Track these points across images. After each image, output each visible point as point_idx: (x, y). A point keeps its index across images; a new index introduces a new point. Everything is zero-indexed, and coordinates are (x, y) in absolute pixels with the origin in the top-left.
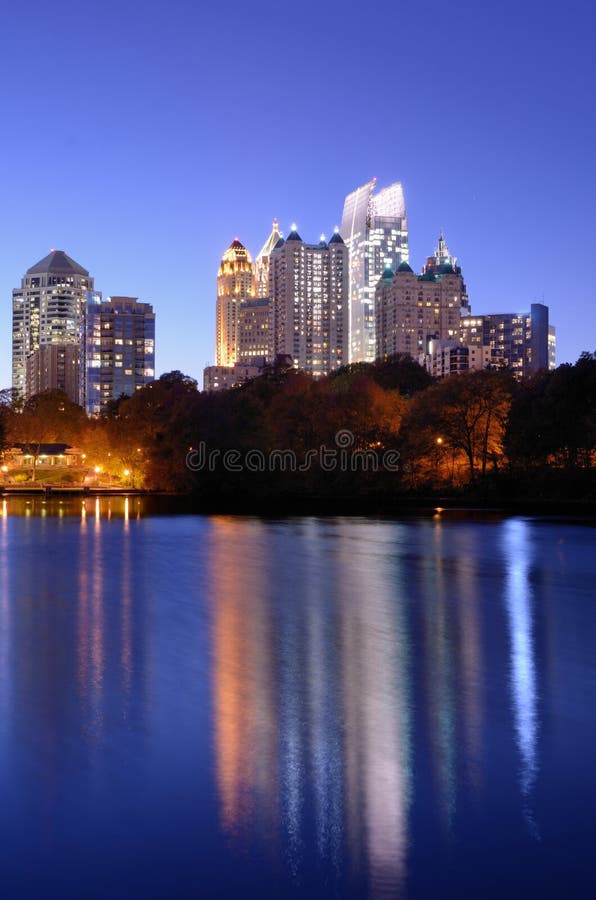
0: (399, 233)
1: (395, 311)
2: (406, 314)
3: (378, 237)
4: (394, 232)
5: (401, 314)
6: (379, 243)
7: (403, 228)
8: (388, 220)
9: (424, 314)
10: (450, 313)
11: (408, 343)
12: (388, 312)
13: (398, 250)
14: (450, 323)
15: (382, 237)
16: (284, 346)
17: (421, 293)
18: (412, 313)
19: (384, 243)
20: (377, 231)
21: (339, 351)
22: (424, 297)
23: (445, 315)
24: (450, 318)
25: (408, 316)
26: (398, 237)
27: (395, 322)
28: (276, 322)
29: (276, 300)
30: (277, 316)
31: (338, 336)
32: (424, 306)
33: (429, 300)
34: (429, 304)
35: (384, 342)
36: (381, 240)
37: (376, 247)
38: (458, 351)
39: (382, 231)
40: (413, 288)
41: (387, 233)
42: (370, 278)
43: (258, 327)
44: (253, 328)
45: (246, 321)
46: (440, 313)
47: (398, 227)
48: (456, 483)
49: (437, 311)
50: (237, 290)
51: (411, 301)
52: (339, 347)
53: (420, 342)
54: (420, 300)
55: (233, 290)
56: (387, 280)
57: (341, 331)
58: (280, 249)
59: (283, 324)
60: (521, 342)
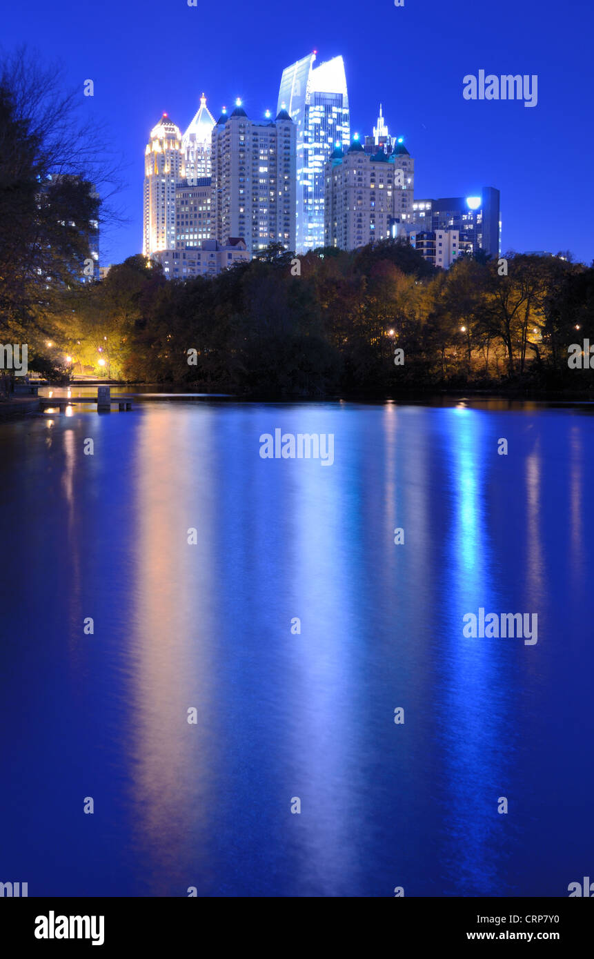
0: (340, 110)
1: (346, 193)
2: (357, 196)
3: (319, 114)
4: (334, 109)
5: (352, 196)
6: (318, 121)
7: (344, 106)
8: (328, 97)
9: (376, 197)
10: (403, 195)
11: (359, 226)
12: (338, 194)
13: (338, 128)
14: (403, 206)
15: (323, 115)
16: (228, 229)
17: (373, 175)
18: (363, 196)
19: (324, 120)
20: (318, 108)
21: (286, 235)
22: (377, 178)
23: (398, 199)
24: (404, 200)
25: (360, 198)
26: (339, 114)
27: (346, 205)
28: (219, 203)
29: (219, 180)
30: (220, 197)
31: (285, 219)
32: (377, 187)
33: (381, 181)
34: (381, 186)
35: (333, 225)
36: (321, 118)
37: (316, 125)
38: (425, 235)
39: (322, 108)
40: (365, 169)
41: (328, 110)
42: (310, 158)
43: (196, 209)
44: (191, 209)
45: (182, 203)
46: (393, 195)
47: (340, 105)
48: (493, 374)
49: (390, 193)
50: (167, 169)
51: (363, 183)
52: (286, 231)
53: (372, 226)
54: (373, 181)
55: (163, 169)
56: (337, 159)
57: (288, 213)
58: (223, 126)
59: (227, 206)
60: (471, 227)
